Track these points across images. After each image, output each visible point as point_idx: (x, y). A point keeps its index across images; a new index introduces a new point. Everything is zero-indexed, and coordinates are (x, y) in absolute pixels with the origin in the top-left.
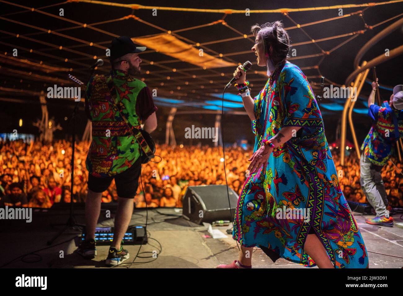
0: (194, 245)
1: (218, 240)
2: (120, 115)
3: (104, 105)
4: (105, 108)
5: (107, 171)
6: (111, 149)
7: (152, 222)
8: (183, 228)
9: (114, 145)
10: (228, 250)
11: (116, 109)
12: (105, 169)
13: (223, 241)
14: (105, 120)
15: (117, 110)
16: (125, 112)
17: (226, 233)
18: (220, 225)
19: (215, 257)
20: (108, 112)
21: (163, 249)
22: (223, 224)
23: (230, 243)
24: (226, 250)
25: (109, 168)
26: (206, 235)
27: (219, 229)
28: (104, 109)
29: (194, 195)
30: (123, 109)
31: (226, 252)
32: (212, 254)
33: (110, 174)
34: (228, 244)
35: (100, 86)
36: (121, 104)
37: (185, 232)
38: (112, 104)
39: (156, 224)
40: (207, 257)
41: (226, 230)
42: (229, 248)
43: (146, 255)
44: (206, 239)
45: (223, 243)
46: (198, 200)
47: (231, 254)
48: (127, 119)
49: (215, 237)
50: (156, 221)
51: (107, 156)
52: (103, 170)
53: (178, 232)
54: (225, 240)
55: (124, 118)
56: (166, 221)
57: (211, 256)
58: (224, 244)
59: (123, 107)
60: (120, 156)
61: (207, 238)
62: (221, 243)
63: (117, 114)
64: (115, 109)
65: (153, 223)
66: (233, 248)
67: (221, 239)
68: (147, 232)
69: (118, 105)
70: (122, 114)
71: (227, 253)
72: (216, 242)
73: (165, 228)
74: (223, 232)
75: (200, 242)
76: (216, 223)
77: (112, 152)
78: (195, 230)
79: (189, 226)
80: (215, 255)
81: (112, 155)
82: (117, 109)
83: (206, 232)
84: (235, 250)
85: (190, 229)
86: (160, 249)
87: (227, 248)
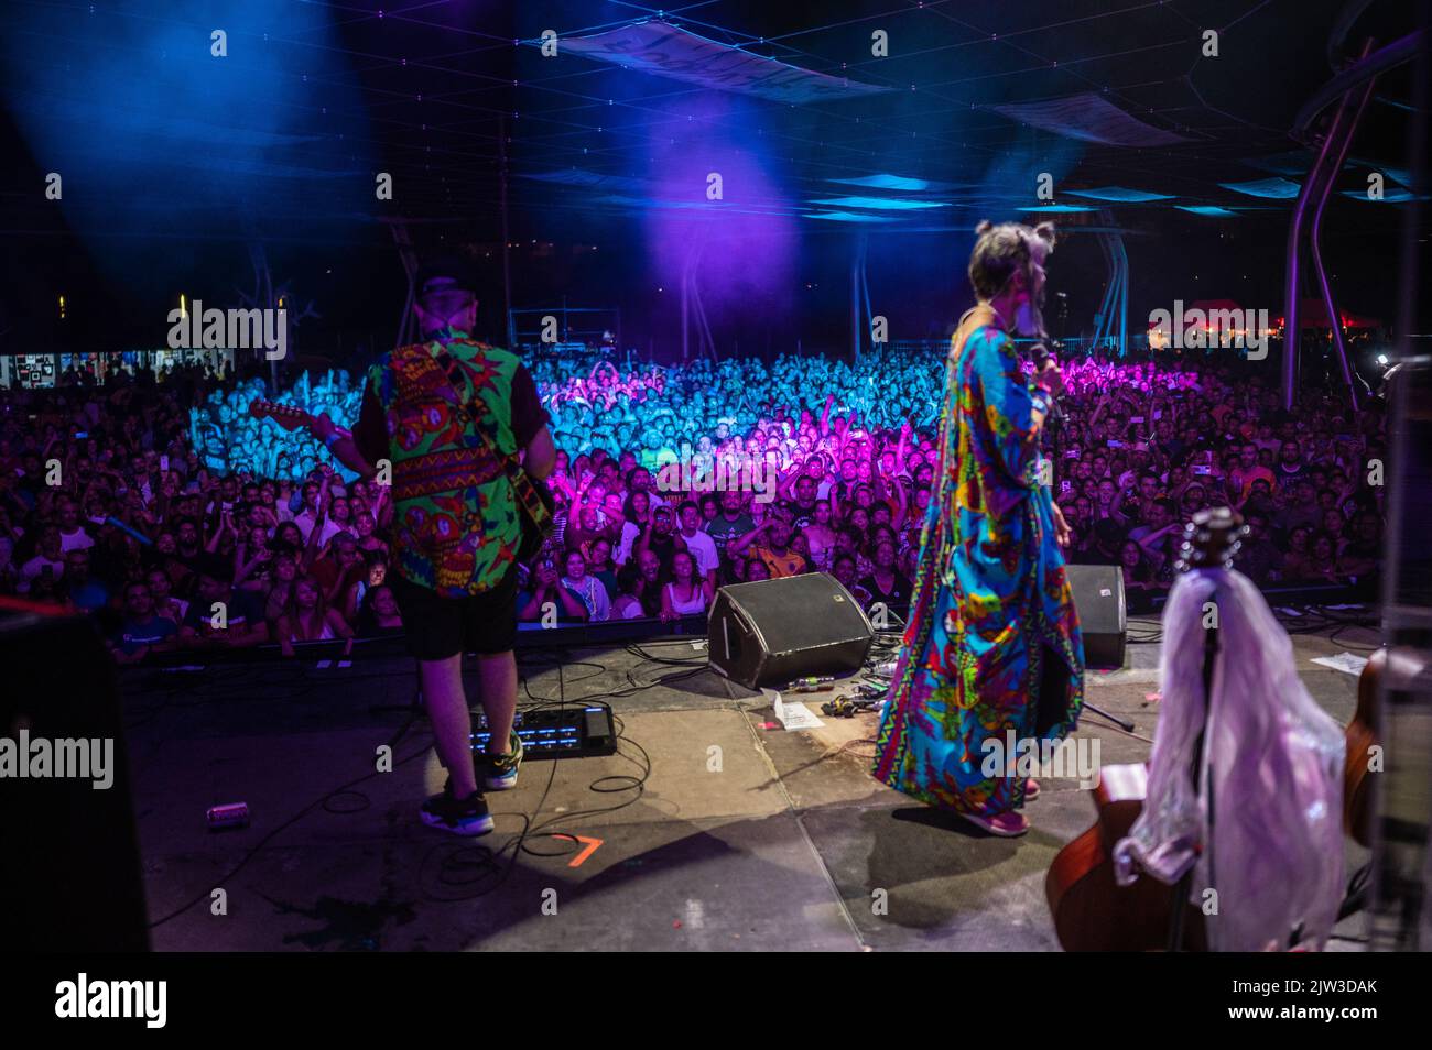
0: (735, 751)
1: (796, 733)
2: (476, 431)
3: (434, 411)
4: (438, 418)
5: (465, 582)
6: (467, 520)
7: (630, 686)
8: (710, 700)
9: (474, 509)
10: (819, 761)
11: (467, 415)
12: (458, 575)
13: (810, 737)
14: (439, 450)
15: (469, 420)
16: (487, 420)
17: (822, 713)
18: (811, 688)
19: (781, 783)
20: (447, 426)
21: (654, 765)
22: (816, 687)
23: (826, 744)
24: (812, 764)
25: (468, 574)
26: (766, 721)
27: (804, 701)
28: (437, 421)
29: (736, 611)
30: (483, 413)
31: (812, 768)
32: (776, 776)
33: (472, 588)
34: (822, 745)
35: (417, 369)
36: (479, 403)
37: (712, 713)
38: (454, 406)
39: (638, 693)
40: (761, 784)
41: (822, 704)
42: (821, 756)
43: (613, 784)
44: (765, 733)
45: (809, 742)
46: (748, 626)
47: (823, 773)
48: (494, 437)
49: (790, 727)
50: (638, 684)
51: (458, 539)
52: (453, 579)
53: (694, 715)
54: (815, 734)
55: (485, 438)
56: (666, 681)
57: (774, 781)
58: (811, 745)
59: (484, 409)
60: (490, 534)
61: (770, 729)
62: (803, 743)
63: (470, 431)
64: (464, 418)
65: (631, 690)
66: (832, 756)
67: (804, 730)
68: (614, 719)
69: (471, 406)
70: (481, 427)
71: (814, 771)
72: (790, 740)
73: (663, 703)
74: (812, 711)
75: (749, 743)
76: (797, 684)
77: (471, 526)
78: (740, 705)
79: (728, 696)
80: (781, 778)
81: (472, 535)
82: (470, 416)
83: (767, 711)
84: (835, 762)
85: (727, 705)
86: (646, 767)
87: (816, 758)
